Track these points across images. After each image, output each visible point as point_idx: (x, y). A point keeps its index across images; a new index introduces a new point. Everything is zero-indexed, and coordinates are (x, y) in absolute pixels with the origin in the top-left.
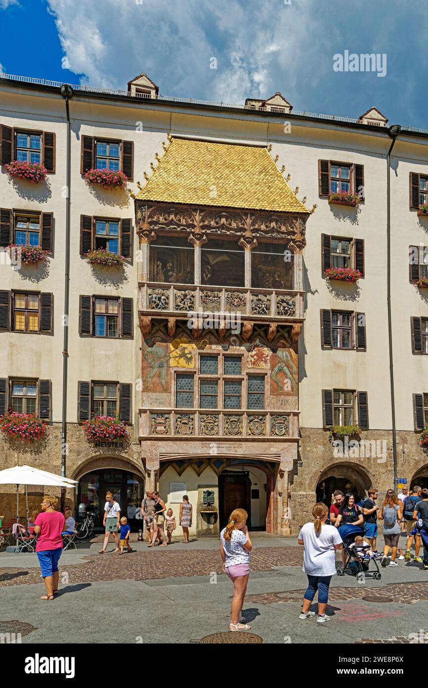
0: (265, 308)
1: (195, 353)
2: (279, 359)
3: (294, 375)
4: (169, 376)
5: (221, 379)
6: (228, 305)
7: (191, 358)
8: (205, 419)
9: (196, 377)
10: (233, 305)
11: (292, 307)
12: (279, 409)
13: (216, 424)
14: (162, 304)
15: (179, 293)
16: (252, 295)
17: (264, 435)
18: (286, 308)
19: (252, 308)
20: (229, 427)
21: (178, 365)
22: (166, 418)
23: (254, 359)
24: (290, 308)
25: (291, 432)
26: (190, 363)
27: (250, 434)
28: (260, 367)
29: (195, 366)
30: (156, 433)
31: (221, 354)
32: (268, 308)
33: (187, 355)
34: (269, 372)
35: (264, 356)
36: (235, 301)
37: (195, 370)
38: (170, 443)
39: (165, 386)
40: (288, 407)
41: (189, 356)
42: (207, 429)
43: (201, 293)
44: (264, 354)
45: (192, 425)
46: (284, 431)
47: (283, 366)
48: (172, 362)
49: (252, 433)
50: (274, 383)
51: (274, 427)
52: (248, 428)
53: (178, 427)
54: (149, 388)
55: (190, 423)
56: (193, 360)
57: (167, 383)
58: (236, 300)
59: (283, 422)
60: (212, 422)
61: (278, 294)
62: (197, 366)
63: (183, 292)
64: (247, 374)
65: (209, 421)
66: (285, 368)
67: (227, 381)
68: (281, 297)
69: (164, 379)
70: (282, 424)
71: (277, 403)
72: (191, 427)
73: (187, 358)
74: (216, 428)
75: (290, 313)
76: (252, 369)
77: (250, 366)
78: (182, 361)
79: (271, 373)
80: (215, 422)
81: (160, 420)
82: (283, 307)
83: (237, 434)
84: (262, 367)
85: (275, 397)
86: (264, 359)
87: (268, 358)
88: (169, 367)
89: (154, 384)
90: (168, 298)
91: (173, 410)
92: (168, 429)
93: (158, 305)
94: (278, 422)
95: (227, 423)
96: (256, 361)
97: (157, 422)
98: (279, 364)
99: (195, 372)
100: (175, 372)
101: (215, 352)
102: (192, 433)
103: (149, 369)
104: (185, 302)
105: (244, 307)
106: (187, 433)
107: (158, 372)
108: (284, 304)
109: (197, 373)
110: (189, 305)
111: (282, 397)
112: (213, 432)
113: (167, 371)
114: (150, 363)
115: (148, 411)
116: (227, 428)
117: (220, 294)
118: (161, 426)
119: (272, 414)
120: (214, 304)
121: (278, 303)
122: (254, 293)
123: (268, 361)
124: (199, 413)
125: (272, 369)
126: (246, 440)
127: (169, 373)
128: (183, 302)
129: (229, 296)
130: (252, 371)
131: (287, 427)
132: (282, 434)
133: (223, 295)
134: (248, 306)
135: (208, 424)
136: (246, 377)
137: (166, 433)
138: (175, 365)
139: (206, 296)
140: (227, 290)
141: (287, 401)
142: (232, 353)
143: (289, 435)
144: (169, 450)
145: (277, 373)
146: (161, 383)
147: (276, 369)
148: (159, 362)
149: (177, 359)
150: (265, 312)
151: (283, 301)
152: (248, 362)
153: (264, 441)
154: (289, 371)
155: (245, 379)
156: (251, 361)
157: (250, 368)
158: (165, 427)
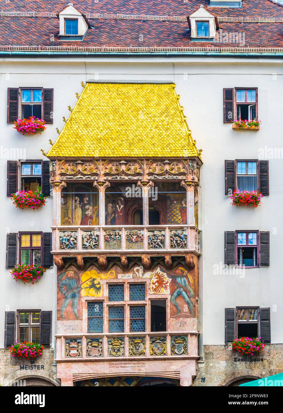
0: (160, 243)
1: (103, 283)
2: (178, 285)
3: (191, 299)
4: (81, 305)
5: (127, 305)
6: (128, 243)
7: (100, 288)
8: (113, 342)
9: (105, 304)
10: (132, 241)
11: (184, 239)
12: (178, 330)
13: (122, 346)
14: (71, 244)
15: (85, 234)
16: (149, 231)
17: (165, 354)
18: (179, 242)
19: (149, 243)
20: (134, 348)
21: (89, 295)
22: (79, 343)
23: (156, 286)
24: (182, 242)
25: (189, 351)
26: (98, 292)
27: (152, 354)
28: (161, 293)
29: (103, 295)
30: (70, 356)
31: (126, 283)
32: (163, 242)
33: (96, 286)
34: (169, 297)
35: (164, 282)
36: (133, 238)
37: (103, 299)
38: (81, 364)
39: (77, 314)
40: (187, 328)
41: (98, 286)
42: (114, 351)
43: (104, 233)
44: (164, 281)
45: (101, 348)
46: (183, 350)
47: (181, 291)
48: (83, 293)
49: (154, 353)
50: (174, 307)
51: (174, 347)
52: (151, 348)
53: (89, 350)
54: (63, 317)
55: (100, 346)
56: (101, 289)
57: (78, 311)
58: (135, 237)
59: (182, 342)
60: (118, 344)
61: (171, 229)
62: (105, 295)
63: (89, 233)
64: (149, 299)
65: (115, 344)
66: (184, 293)
67: (132, 307)
68: (174, 232)
69: (76, 307)
70: (181, 344)
71: (176, 325)
72: (100, 349)
73: (96, 288)
74: (122, 350)
75: (182, 246)
76: (153, 295)
77: (152, 293)
78: (92, 291)
79: (171, 298)
80: (121, 344)
81: (73, 345)
82: (176, 240)
83: (141, 354)
84: (163, 293)
85: (174, 319)
86: (164, 286)
87: (168, 284)
88: (80, 297)
89: (67, 312)
90: (76, 239)
91: (84, 336)
92: (80, 352)
93: (68, 245)
94: (177, 342)
95: (131, 345)
96: (157, 287)
97: (71, 346)
98: (178, 290)
99: (104, 300)
100: (86, 300)
101: (121, 281)
102: (101, 355)
103: (63, 300)
104: (90, 242)
105: (141, 243)
106: (97, 355)
107: (71, 302)
108: (177, 238)
109: (105, 301)
110: (94, 244)
111: (181, 319)
112: (119, 353)
113: (79, 300)
114: (65, 294)
115: (62, 337)
116: (132, 349)
117: (121, 233)
118: (74, 349)
119: (172, 335)
120: (115, 242)
121: (171, 237)
122: (150, 230)
123: (168, 287)
124: (106, 336)
125: (172, 294)
126: (149, 360)
127: (81, 303)
128: (89, 242)
129: (128, 234)
130: (154, 297)
131: (186, 347)
132: (181, 353)
133: (124, 234)
134: (146, 242)
135: (114, 346)
136: (148, 303)
137: (79, 356)
138: (85, 295)
139: (109, 235)
140: (126, 229)
141: (185, 323)
142: (136, 281)
143: (187, 354)
144: (81, 371)
145: (176, 298)
146: (74, 312)
147: (175, 294)
148: (72, 293)
149: (88, 289)
150: (160, 246)
151: (175, 235)
152: (150, 289)
153: (165, 359)
154: (187, 295)
155: (148, 304)
156: (153, 288)
157: (151, 294)
158: (78, 351)
